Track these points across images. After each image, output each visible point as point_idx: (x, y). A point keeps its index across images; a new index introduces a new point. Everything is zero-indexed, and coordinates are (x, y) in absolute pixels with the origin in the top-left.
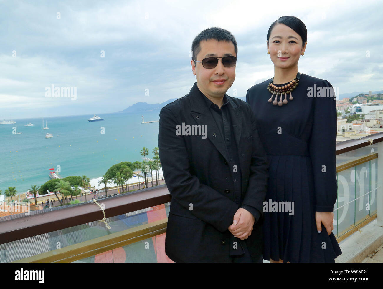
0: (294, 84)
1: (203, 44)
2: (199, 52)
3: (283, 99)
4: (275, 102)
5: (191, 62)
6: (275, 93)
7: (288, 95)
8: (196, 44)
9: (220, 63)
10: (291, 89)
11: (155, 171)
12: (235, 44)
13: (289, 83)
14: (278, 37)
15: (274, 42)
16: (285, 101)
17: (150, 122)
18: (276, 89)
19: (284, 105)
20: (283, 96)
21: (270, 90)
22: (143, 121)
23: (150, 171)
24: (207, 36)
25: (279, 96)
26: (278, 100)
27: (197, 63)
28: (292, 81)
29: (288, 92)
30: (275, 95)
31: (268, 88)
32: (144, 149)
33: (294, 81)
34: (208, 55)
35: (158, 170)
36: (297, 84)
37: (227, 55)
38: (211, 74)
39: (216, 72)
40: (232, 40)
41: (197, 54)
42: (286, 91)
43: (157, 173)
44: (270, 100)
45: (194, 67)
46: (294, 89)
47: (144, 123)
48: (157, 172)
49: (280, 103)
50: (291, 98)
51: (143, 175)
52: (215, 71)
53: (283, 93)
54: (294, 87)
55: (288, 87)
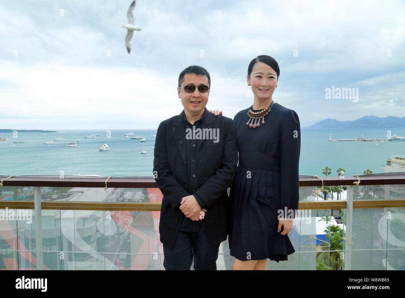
0: (267, 111)
1: (186, 76)
2: (183, 81)
3: (257, 122)
4: (251, 125)
5: (178, 88)
6: (252, 117)
7: (261, 119)
8: (182, 76)
9: (197, 89)
10: (264, 115)
11: (337, 193)
12: (209, 78)
13: (263, 110)
14: (260, 73)
15: (257, 77)
16: (258, 124)
17: (338, 141)
18: (253, 114)
19: (257, 127)
20: (258, 120)
21: (249, 115)
22: (330, 139)
23: (331, 192)
24: (189, 71)
25: (254, 120)
26: (253, 123)
27: (181, 89)
28: (265, 109)
29: (261, 117)
30: (252, 119)
31: (248, 113)
32: (326, 168)
33: (267, 108)
34: (189, 84)
35: (340, 193)
36: (270, 111)
37: (202, 84)
38: (190, 97)
39: (193, 96)
40: (206, 75)
41: (181, 83)
42: (260, 116)
43: (339, 196)
44: (248, 123)
45: (179, 92)
46: (267, 115)
47: (331, 141)
48: (339, 194)
49: (254, 125)
50: (263, 122)
51: (323, 195)
52: (193, 94)
53: (258, 118)
54: (267, 113)
55: (262, 113)
